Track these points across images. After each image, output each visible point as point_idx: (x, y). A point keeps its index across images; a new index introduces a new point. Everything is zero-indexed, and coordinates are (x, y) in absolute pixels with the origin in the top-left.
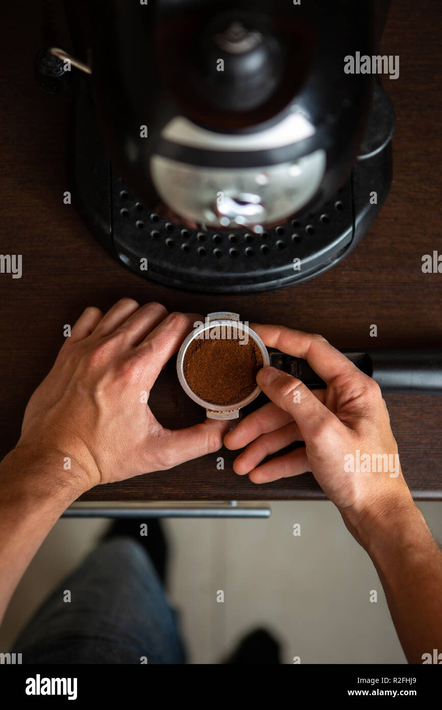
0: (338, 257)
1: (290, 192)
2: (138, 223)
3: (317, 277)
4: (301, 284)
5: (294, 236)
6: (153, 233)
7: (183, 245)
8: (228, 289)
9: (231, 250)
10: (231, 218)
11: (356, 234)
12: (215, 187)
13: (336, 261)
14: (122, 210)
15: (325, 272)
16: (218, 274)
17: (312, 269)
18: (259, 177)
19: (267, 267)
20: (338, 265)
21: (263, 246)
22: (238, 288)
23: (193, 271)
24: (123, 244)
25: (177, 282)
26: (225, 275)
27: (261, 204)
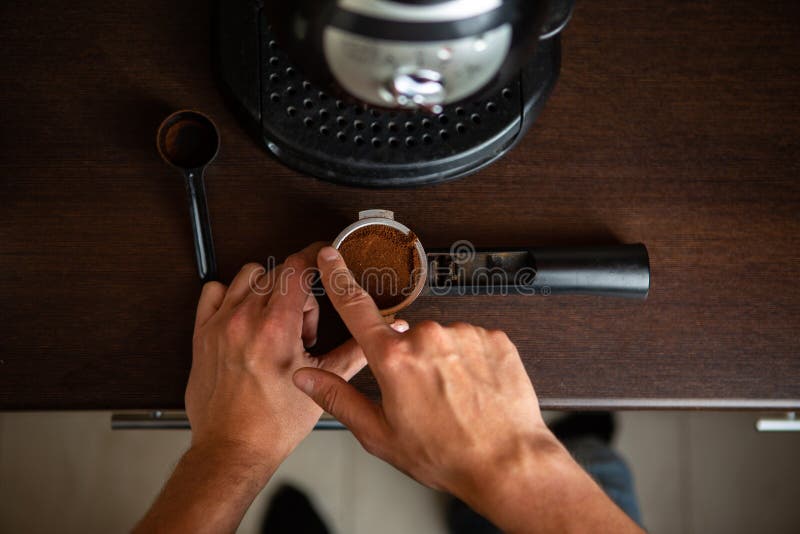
0: (504, 149)
1: (473, 69)
2: (289, 109)
3: (480, 170)
4: (463, 178)
5: (459, 125)
6: (306, 120)
7: (339, 134)
8: (385, 182)
9: (391, 139)
10: (410, 97)
11: (524, 123)
12: (393, 63)
13: (502, 154)
14: (273, 95)
15: (489, 166)
16: (377, 166)
17: (476, 162)
18: (441, 51)
19: (430, 158)
20: (503, 157)
21: (425, 136)
22: (397, 181)
23: (350, 161)
24: (273, 132)
25: (331, 174)
26: (384, 166)
27: (440, 82)
